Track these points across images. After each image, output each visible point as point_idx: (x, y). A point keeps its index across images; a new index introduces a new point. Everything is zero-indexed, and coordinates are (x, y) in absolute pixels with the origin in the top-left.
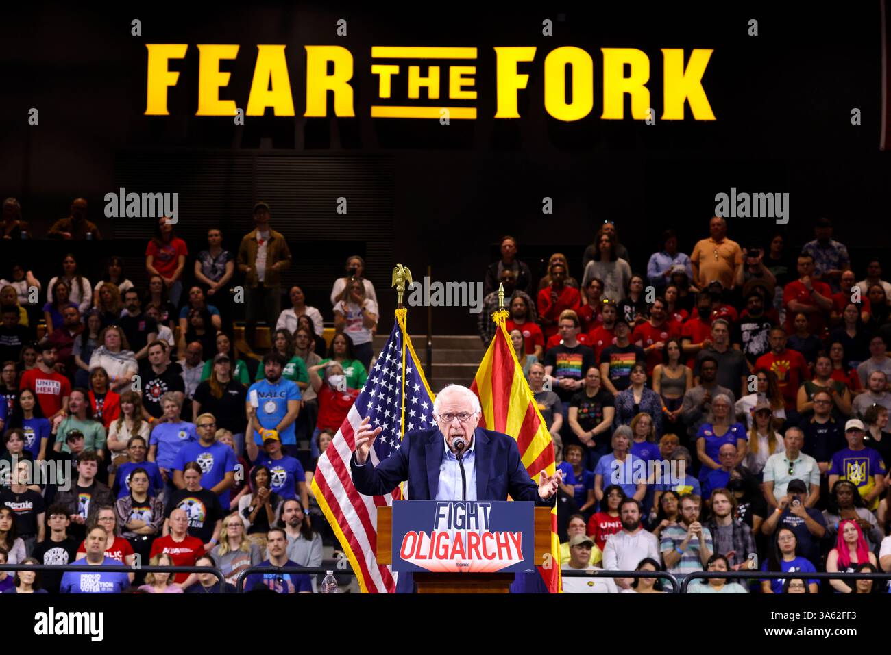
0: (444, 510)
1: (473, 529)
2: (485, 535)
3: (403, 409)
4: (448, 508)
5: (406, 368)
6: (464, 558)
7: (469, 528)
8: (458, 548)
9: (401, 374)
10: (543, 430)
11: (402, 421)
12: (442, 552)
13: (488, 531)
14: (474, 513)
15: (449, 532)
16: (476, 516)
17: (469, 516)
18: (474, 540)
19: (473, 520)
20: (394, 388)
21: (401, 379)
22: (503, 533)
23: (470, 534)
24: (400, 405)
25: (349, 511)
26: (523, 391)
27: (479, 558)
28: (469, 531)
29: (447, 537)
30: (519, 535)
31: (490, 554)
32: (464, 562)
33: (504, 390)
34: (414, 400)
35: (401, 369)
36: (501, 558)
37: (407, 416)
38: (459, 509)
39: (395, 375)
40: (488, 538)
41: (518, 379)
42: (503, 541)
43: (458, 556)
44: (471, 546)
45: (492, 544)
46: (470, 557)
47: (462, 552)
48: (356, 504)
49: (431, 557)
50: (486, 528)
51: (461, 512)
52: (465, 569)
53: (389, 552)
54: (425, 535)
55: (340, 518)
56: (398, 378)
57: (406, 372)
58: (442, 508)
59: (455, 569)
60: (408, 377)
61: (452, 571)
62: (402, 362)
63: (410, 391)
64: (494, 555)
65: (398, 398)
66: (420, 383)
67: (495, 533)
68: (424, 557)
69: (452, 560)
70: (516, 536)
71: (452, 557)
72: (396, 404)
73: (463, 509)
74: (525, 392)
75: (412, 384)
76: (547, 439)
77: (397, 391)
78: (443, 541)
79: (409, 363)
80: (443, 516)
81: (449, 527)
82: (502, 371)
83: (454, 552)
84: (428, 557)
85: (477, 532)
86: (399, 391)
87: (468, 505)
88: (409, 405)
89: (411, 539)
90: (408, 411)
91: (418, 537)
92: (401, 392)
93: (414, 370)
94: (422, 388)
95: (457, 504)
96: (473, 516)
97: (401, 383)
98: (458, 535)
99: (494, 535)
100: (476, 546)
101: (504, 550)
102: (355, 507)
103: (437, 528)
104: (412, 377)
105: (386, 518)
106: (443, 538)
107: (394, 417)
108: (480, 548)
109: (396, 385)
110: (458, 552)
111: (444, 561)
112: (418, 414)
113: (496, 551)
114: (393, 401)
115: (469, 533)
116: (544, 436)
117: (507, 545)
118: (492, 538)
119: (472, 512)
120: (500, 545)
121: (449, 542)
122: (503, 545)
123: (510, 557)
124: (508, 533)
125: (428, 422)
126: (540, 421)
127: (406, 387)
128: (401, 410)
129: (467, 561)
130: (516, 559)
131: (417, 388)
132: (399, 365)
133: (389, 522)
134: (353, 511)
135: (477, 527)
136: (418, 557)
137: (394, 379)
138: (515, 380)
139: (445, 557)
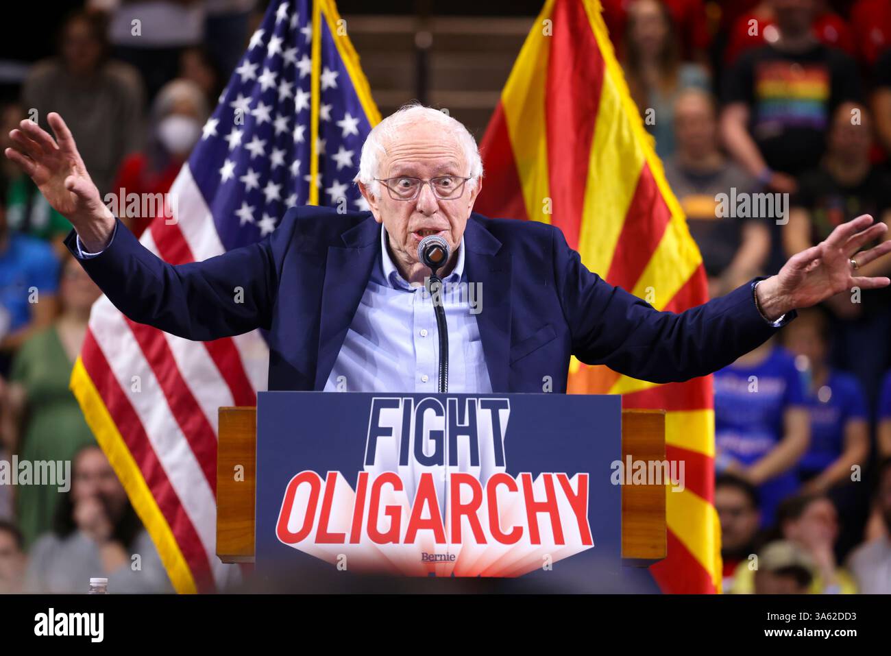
0: (390, 417)
1: (465, 465)
3: (315, 179)
4: (400, 411)
5: (322, 72)
6: (440, 539)
7: (453, 462)
8: (426, 514)
9: (307, 88)
10: (678, 235)
12: (384, 524)
13: (502, 470)
14: (467, 423)
15: (403, 472)
16: (472, 431)
17: (455, 431)
18: (466, 494)
19: (463, 441)
20: (291, 126)
21: (309, 101)
22: (541, 477)
23: (457, 479)
24: (306, 169)
25: (171, 445)
26: (625, 133)
27: (480, 539)
28: (455, 470)
29: (398, 486)
30: (582, 481)
31: (508, 531)
32: (440, 549)
33: (578, 130)
34: (344, 158)
35: (309, 76)
36: (535, 539)
37: (324, 198)
38: (429, 413)
39: (294, 91)
40: (502, 489)
41: (612, 104)
42: (540, 495)
43: (425, 535)
44: (458, 509)
45: (512, 504)
46: (457, 538)
47: (435, 524)
48: (190, 426)
49: (355, 539)
50: (499, 463)
51: (434, 421)
52: (443, 569)
53: (247, 523)
54: (340, 480)
55: (149, 464)
56: (301, 100)
57: (320, 83)
58: (384, 412)
59: (417, 568)
60: (327, 96)
62: (310, 57)
63: (331, 132)
64: (518, 532)
65: (300, 152)
66: (358, 112)
67: (520, 477)
68: (339, 538)
69: (409, 545)
70: (574, 482)
71: (410, 539)
72: (296, 167)
73: (439, 413)
74: (632, 137)
75: (337, 115)
76: (689, 259)
77: (298, 134)
78: (388, 495)
79: (330, 59)
80: (387, 432)
81: (404, 461)
82: (573, 81)
83: (416, 523)
84: (348, 538)
85: (474, 472)
86: (303, 134)
87: (452, 403)
88: (329, 171)
89: (304, 490)
90: (326, 183)
91: (323, 485)
92: (307, 134)
93: (343, 79)
94: (363, 125)
95: (424, 402)
96: (464, 431)
97: (307, 113)
98: (427, 480)
99: (519, 481)
100: (471, 510)
101: (544, 518)
102: (187, 434)
103: (371, 462)
104: (339, 98)
105: (242, 437)
106: (387, 487)
107: (291, 201)
108: (483, 513)
109: (294, 119)
110: (426, 525)
111: (388, 548)
112: (353, 194)
113: (524, 523)
114: (288, 160)
115: (454, 476)
116: (680, 251)
117: (551, 506)
118: (513, 488)
119: (462, 421)
120: (533, 508)
121: (403, 499)
122: (542, 507)
123: (559, 538)
124: (554, 476)
126: (669, 215)
127: (322, 123)
128: (309, 184)
129: (448, 548)
130: (574, 543)
131: (349, 125)
132: (305, 66)
133: (249, 445)
135: (475, 461)
136: (323, 537)
137: (290, 102)
138: (604, 105)
139: (393, 536)
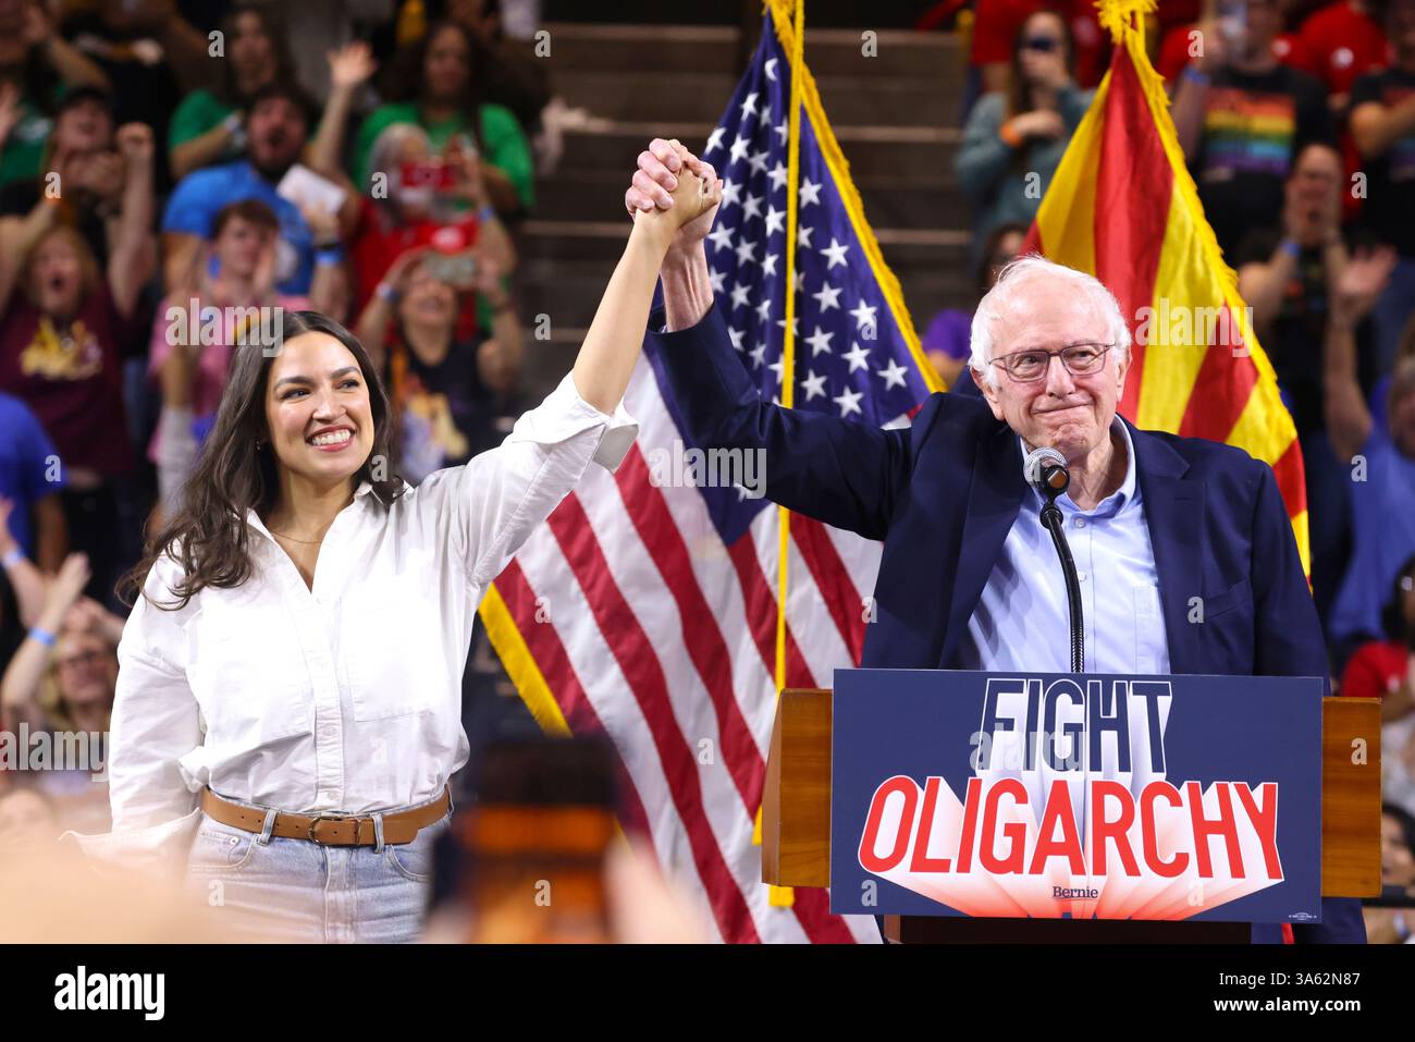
0: (1011, 705)
1: (1111, 771)
2: (1153, 790)
3: (790, 325)
4: (1024, 697)
5: (800, 185)
6: (1078, 869)
7: (1096, 765)
8: (1058, 835)
9: (781, 205)
10: (1266, 402)
11: (784, 368)
12: (1002, 848)
13: (1161, 777)
14: (1114, 714)
15: (1028, 780)
16: (1121, 725)
17: (1098, 725)
18: (1113, 809)
19: (1109, 738)
20: (759, 255)
21: (784, 222)
22: (1213, 788)
23: (1101, 790)
24: (778, 310)
25: (599, 673)
26: (1199, 265)
27: (1132, 869)
28: (1098, 776)
29: (1021, 797)
30: (1268, 793)
31: (1169, 859)
32: (1077, 882)
33: (1136, 264)
34: (828, 297)
35: (784, 189)
36: (1205, 870)
37: (802, 349)
38: (1064, 700)
39: (763, 209)
40: (1161, 803)
41: (1182, 229)
42: (1212, 812)
43: (1058, 864)
44: (1102, 829)
45: (1174, 823)
46: (1100, 869)
47: (1071, 848)
48: (623, 648)
49: (964, 866)
50: (1157, 768)
51: (1069, 710)
52: (1081, 909)
53: (820, 845)
54: (944, 789)
55: (570, 696)
56: (773, 221)
57: (799, 198)
58: (1002, 698)
59: (1049, 908)
60: (806, 215)
61: (1034, 915)
62: (786, 165)
63: (811, 262)
64: (1182, 860)
65: (771, 289)
66: (848, 237)
67: (1185, 786)
68: (941, 866)
69: (1036, 877)
70: (1258, 795)
71: (1037, 868)
72: (765, 308)
73: (1077, 700)
74: (1207, 272)
75: (821, 240)
76: (1280, 434)
77: (769, 265)
78: (1007, 809)
79: (811, 167)
80: (1008, 724)
81: (1028, 766)
82: (1131, 199)
83: (1046, 848)
84: (954, 865)
85: (1124, 779)
86: (776, 265)
87: (1095, 687)
88: (809, 315)
89: (895, 802)
90: (804, 330)
91: (921, 795)
92: (781, 265)
93: (828, 193)
94: (855, 255)
95: (1053, 685)
96: (1110, 725)
97: (781, 237)
98: (1060, 789)
99: (1184, 792)
100: (1119, 830)
101: (1217, 843)
102: (620, 658)
103: (985, 765)
104: (823, 218)
105: (812, 729)
106: (1007, 799)
107: (758, 353)
108: (1135, 835)
109: (763, 244)
110: (1058, 849)
111: (1008, 880)
112: (841, 344)
113: (1189, 846)
114: (755, 299)
115: (1096, 785)
116: (1268, 421)
117: (1227, 827)
118: (1176, 801)
119: (1107, 711)
120: (1202, 828)
121: (1028, 815)
122: (1215, 827)
123: (1237, 870)
124: (1231, 786)
125: (872, 372)
126: (1256, 374)
127: (800, 250)
128: (782, 331)
129: (1089, 881)
130: (1258, 877)
131: (836, 254)
132: (779, 176)
133: (822, 742)
134: (614, 671)
135: (1124, 765)
136: (921, 864)
137: (759, 223)
138: (1172, 230)
139: (1014, 864)
